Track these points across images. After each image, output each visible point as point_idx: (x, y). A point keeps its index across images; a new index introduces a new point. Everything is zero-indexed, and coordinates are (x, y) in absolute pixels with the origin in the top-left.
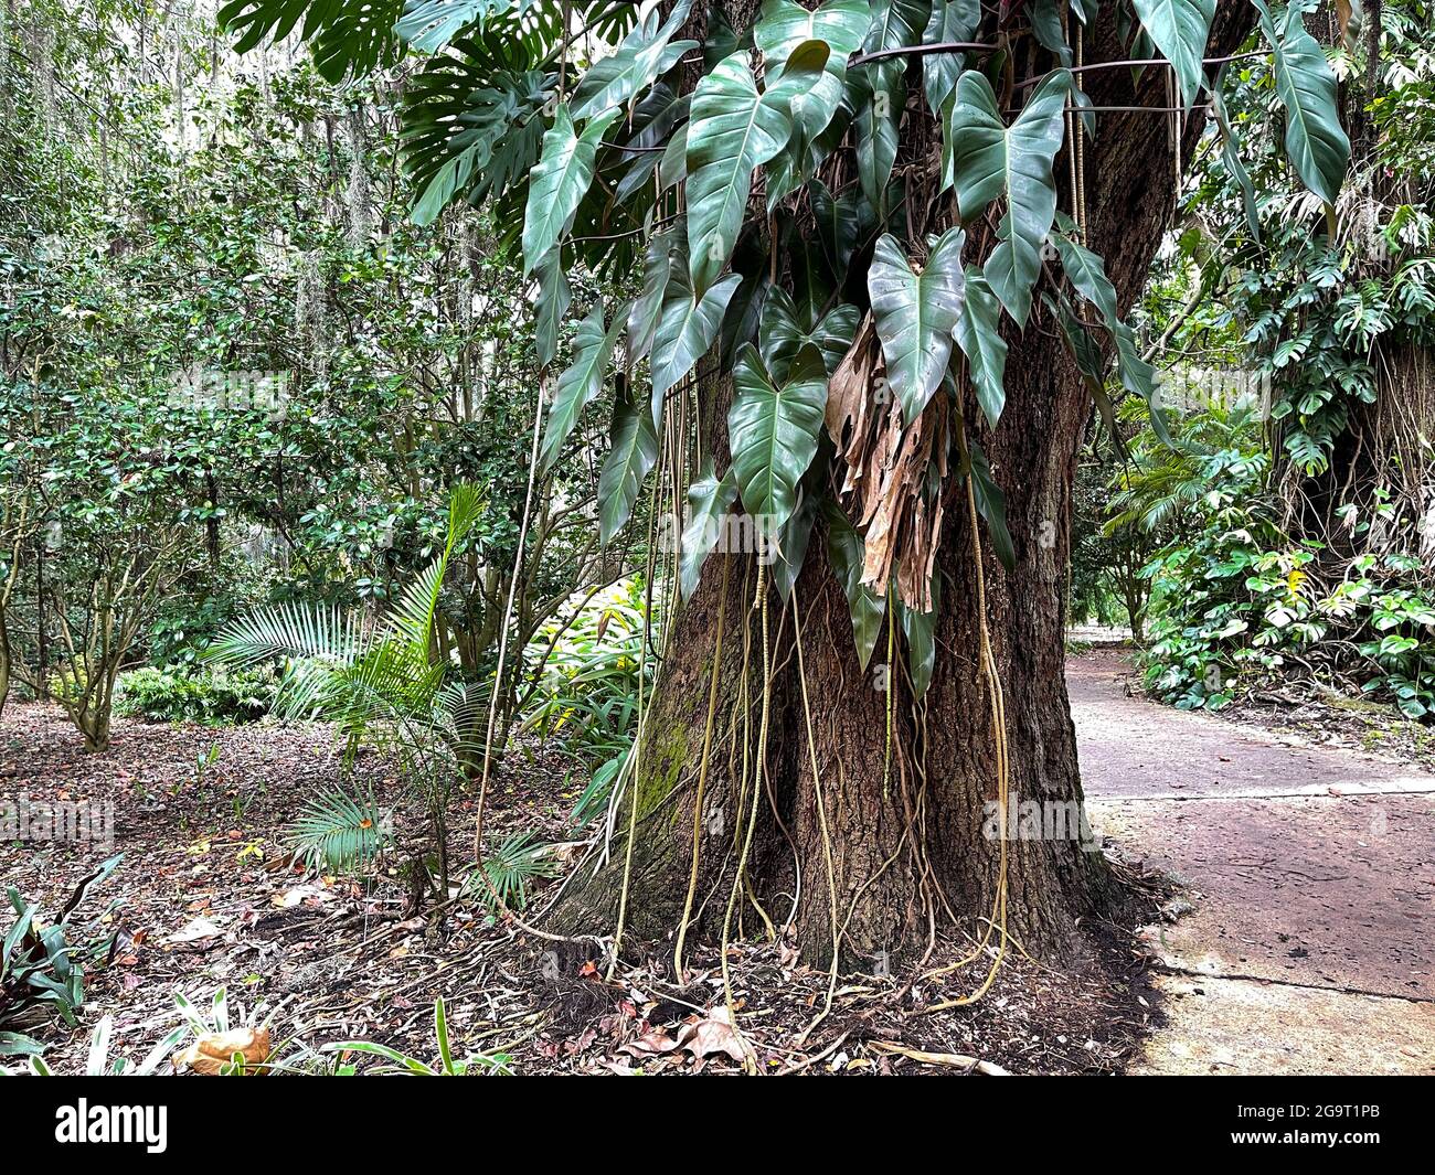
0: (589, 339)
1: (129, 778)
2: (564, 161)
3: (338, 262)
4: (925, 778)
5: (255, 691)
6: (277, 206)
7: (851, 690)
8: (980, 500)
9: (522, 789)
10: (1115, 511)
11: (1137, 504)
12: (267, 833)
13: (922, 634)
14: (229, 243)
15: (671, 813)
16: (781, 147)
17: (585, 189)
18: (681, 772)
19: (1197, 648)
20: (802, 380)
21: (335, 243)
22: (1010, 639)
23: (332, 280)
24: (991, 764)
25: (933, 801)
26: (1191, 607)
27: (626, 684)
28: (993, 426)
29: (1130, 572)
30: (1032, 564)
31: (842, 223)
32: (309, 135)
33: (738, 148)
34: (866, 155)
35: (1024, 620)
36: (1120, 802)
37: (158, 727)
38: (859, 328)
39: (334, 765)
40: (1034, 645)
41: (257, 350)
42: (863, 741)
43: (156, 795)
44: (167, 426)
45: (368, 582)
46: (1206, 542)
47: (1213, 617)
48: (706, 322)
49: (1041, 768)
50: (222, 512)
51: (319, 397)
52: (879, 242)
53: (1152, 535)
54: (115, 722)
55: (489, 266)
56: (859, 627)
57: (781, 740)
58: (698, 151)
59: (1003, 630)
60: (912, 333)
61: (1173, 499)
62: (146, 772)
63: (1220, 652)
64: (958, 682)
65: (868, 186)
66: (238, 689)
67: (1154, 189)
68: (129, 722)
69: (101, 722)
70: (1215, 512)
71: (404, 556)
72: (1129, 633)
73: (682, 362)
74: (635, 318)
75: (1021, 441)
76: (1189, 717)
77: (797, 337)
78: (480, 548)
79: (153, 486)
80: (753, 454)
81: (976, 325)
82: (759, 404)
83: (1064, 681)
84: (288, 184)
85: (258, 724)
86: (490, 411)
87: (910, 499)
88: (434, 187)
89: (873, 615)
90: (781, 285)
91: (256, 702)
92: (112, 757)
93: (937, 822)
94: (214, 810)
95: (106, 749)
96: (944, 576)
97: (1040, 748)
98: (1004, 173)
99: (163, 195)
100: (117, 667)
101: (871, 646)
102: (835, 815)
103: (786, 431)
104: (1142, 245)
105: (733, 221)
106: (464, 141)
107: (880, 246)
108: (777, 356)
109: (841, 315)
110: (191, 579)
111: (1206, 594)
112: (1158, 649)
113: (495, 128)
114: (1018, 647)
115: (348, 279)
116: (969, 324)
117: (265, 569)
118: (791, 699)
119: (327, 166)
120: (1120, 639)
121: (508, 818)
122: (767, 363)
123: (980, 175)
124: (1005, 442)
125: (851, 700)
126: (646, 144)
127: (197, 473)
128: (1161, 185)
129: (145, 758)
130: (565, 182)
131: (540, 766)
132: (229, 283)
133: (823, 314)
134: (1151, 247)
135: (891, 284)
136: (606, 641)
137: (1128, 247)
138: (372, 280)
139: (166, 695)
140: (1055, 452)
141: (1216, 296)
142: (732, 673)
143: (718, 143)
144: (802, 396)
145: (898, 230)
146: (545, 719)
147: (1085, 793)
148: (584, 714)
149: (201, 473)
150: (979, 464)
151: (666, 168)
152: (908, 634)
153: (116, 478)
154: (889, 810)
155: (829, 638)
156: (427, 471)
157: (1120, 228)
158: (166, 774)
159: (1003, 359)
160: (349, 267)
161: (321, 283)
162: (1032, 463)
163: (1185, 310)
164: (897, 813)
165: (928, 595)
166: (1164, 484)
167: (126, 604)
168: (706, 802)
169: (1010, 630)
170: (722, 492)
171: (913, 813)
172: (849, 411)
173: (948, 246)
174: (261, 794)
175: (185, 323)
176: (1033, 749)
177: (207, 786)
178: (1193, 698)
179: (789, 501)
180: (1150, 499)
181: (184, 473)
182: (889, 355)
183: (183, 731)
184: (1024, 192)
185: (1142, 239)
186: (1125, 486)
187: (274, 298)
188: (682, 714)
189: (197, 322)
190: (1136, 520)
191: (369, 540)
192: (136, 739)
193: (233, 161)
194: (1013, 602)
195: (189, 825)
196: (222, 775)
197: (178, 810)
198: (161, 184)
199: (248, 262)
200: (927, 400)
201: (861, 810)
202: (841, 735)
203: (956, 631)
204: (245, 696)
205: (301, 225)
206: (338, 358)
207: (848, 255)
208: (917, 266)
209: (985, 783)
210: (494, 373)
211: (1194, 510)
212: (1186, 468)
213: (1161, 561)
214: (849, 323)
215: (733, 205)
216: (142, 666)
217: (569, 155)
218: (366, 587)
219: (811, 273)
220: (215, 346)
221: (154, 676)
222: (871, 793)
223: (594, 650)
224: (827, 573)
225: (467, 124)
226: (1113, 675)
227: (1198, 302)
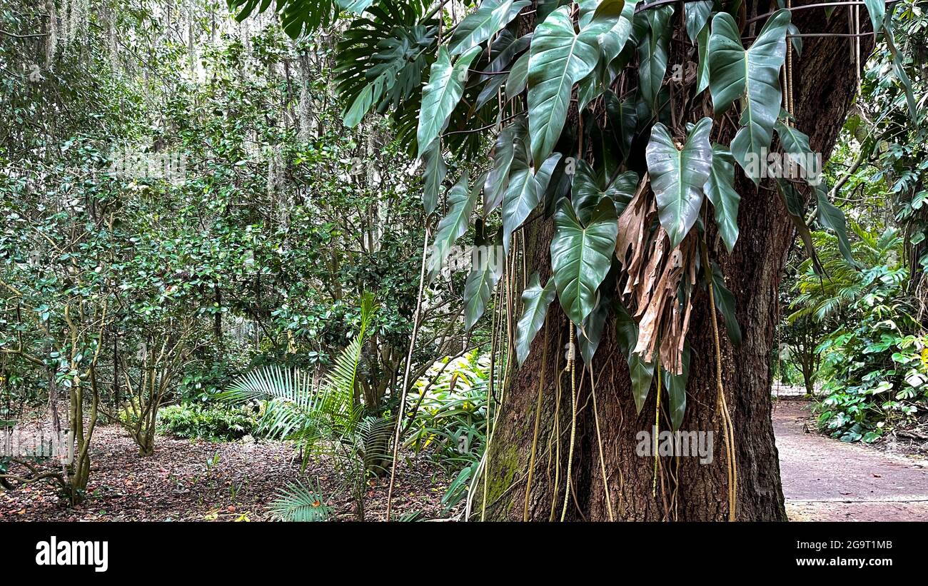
0: (459, 198)
1: (166, 473)
2: (444, 82)
3: (293, 151)
4: (677, 484)
5: (238, 420)
6: (254, 117)
7: (628, 426)
8: (718, 300)
9: (405, 485)
10: (796, 308)
11: (812, 303)
12: (251, 508)
13: (677, 389)
14: (227, 142)
15: (509, 502)
16: (591, 69)
17: (458, 100)
18: (514, 476)
19: (856, 401)
20: (600, 221)
21: (291, 140)
22: (735, 393)
23: (289, 163)
24: (722, 475)
25: (682, 499)
26: (853, 373)
27: (469, 419)
28: (730, 251)
29: (805, 349)
30: (750, 343)
31: (626, 117)
32: (272, 72)
33: (562, 70)
34: (645, 72)
35: (744, 380)
36: (804, 503)
37: (181, 442)
38: (638, 186)
39: (288, 468)
40: (751, 397)
41: (242, 208)
42: (636, 459)
43: (183, 483)
44: (192, 256)
45: (316, 353)
46: (863, 329)
47: (868, 379)
48: (538, 185)
49: (755, 479)
50: (224, 309)
51: (282, 237)
52: (654, 128)
53: (821, 324)
54: (157, 439)
55: (386, 152)
56: (636, 385)
57: (580, 457)
58: (535, 74)
59: (731, 386)
60: (676, 188)
61: (838, 299)
62: (177, 469)
63: (873, 404)
64: (700, 421)
65: (646, 92)
66: (227, 419)
67: (839, 89)
68: (164, 438)
69: (149, 438)
70: (871, 308)
71: (335, 336)
72: (804, 390)
73: (522, 212)
74: (489, 183)
75: (744, 261)
76: (850, 447)
77: (597, 193)
78: (382, 332)
79: (184, 293)
80: (568, 270)
81: (719, 184)
82: (571, 238)
83: (771, 421)
84: (260, 104)
85: (240, 441)
86: (385, 245)
87: (670, 299)
88: (358, 102)
89: (646, 377)
90: (586, 159)
91: (240, 428)
92: (156, 459)
93: (684, 513)
94: (218, 493)
95: (152, 455)
96: (691, 350)
97: (755, 466)
98: (745, 80)
99: (185, 112)
100: (158, 405)
101: (644, 397)
102: (617, 507)
103: (589, 254)
104: (830, 127)
105: (558, 119)
106: (375, 72)
107: (654, 130)
108: (583, 206)
109: (626, 178)
110: (201, 352)
111: (863, 364)
112: (829, 401)
113: (396, 63)
114: (740, 399)
115: (299, 162)
116: (714, 183)
117: (245, 345)
118: (587, 431)
119: (286, 91)
120: (798, 394)
121: (399, 503)
122: (576, 211)
123: (727, 83)
124: (733, 262)
125: (628, 432)
126: (495, 70)
127: (210, 285)
128: (844, 86)
129: (175, 460)
130: (445, 95)
131: (416, 471)
132: (226, 167)
133: (613, 179)
134: (836, 128)
135: (660, 157)
136: (455, 392)
137: (820, 128)
138: (315, 162)
139: (186, 422)
140: (767, 268)
141: (870, 160)
142: (548, 413)
143: (549, 68)
144: (600, 231)
145: (666, 120)
146: (418, 441)
147: (785, 496)
148: (442, 438)
149: (212, 285)
150: (717, 276)
151: (509, 85)
152: (668, 389)
153: (162, 288)
154: (653, 505)
155: (614, 391)
156: (348, 284)
157: (815, 116)
158: (187, 470)
159: (737, 206)
160: (300, 155)
161: (283, 165)
162: (751, 275)
163: (849, 170)
164: (658, 506)
165: (680, 363)
166: (832, 289)
167: (163, 367)
168: (531, 495)
169: (735, 387)
170: (545, 295)
171: (669, 506)
172: (631, 240)
173: (701, 131)
174: (245, 484)
175: (201, 193)
176: (750, 466)
177: (213, 479)
178: (853, 434)
179: (591, 301)
180: (822, 300)
181: (202, 285)
182: (660, 203)
183: (197, 445)
184: (759, 92)
185: (831, 122)
186: (803, 291)
187: (253, 175)
188: (515, 438)
189: (208, 191)
190: (811, 314)
191: (315, 327)
192: (169, 449)
193: (227, 89)
194: (737, 368)
195: (204, 502)
196: (221, 472)
197: (197, 493)
198: (183, 106)
199: (237, 153)
200: (686, 233)
201: (634, 503)
202: (621, 455)
203: (699, 387)
204: (233, 424)
205: (270, 129)
206: (294, 212)
207: (630, 139)
208: (679, 144)
209: (717, 488)
210: (387, 221)
211: (855, 307)
212: (847, 278)
213: (831, 342)
214: (631, 183)
215: (559, 108)
216: (171, 404)
217: (448, 78)
218: (314, 357)
219: (605, 151)
220: (218, 206)
221: (178, 410)
222: (641, 493)
223: (448, 397)
224: (612, 348)
225: (376, 61)
226: (794, 418)
227: (859, 165)
